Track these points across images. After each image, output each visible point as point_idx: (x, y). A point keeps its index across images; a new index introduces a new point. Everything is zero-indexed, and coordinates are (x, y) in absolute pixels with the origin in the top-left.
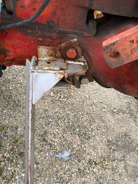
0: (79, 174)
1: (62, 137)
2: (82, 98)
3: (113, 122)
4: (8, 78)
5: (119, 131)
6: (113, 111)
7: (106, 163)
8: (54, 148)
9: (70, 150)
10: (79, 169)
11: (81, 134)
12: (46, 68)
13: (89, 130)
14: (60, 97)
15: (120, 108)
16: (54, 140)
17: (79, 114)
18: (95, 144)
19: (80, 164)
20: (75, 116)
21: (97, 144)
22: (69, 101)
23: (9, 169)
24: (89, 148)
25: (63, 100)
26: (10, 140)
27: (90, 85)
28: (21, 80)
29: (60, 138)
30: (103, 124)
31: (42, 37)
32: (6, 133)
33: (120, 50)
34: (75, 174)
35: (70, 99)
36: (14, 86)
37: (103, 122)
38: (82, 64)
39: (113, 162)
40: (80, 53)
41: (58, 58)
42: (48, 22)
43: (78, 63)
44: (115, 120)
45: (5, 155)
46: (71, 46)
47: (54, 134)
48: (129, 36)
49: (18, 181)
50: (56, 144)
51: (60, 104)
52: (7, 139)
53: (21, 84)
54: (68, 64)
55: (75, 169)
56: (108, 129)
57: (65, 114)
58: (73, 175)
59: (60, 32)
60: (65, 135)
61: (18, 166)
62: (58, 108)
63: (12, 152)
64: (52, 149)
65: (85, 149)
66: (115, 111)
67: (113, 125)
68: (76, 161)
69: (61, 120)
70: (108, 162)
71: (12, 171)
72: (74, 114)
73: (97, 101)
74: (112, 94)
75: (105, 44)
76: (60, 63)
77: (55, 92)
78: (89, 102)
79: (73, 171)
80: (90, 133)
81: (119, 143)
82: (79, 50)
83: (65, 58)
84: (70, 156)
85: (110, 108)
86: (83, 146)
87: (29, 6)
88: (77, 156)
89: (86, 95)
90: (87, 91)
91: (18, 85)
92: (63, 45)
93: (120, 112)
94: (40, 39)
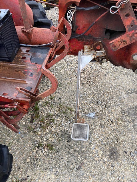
0: (101, 126)
1: (89, 106)
2: (104, 83)
3: (127, 99)
4: (52, 69)
5: (131, 105)
6: (127, 92)
7: (120, 122)
8: (84, 111)
9: (95, 113)
10: (101, 124)
11: (103, 105)
12: (87, 54)
13: (109, 103)
14: (88, 81)
15: (133, 90)
16: (84, 106)
17: (101, 92)
18: (112, 111)
19: (102, 121)
20: (98, 94)
21: (114, 111)
22: (94, 84)
23: (58, 120)
24: (108, 113)
25: (90, 83)
26: (57, 105)
27: (111, 73)
28: (61, 70)
29: (88, 106)
30: (119, 100)
31: (86, 41)
32: (54, 101)
33: (115, 44)
34: (98, 126)
35: (95, 83)
36: (56, 73)
37: (119, 98)
38: (103, 52)
39: (125, 122)
40: (102, 47)
41: (92, 50)
42: (89, 35)
43: (101, 52)
44: (129, 98)
45: (55, 112)
46: (98, 44)
47: (84, 103)
48: (118, 40)
49: (63, 126)
50: (85, 109)
51: (88, 86)
52: (55, 104)
53: (61, 72)
54: (96, 52)
55: (98, 124)
56: (123, 103)
57: (92, 92)
58: (97, 126)
59: (93, 39)
60: (91, 104)
61: (63, 118)
62: (86, 89)
63: (59, 111)
64: (83, 111)
65: (105, 113)
66: (129, 91)
67: (127, 101)
68: (99, 119)
69: (89, 96)
70: (121, 122)
71: (60, 121)
72: (98, 93)
73: (116, 85)
74: (127, 80)
75: (110, 43)
76: (93, 52)
77: (84, 78)
78: (109, 85)
79: (97, 125)
80: (109, 104)
81: (131, 112)
82: (102, 46)
83: (95, 49)
84: (95, 116)
85: (126, 89)
86: (104, 111)
87: (82, 29)
88: (100, 116)
89: (107, 81)
90: (108, 78)
91: (59, 73)
92: (95, 44)
93: (133, 92)
94: (85, 42)
